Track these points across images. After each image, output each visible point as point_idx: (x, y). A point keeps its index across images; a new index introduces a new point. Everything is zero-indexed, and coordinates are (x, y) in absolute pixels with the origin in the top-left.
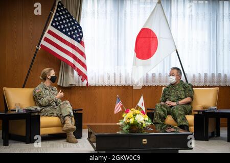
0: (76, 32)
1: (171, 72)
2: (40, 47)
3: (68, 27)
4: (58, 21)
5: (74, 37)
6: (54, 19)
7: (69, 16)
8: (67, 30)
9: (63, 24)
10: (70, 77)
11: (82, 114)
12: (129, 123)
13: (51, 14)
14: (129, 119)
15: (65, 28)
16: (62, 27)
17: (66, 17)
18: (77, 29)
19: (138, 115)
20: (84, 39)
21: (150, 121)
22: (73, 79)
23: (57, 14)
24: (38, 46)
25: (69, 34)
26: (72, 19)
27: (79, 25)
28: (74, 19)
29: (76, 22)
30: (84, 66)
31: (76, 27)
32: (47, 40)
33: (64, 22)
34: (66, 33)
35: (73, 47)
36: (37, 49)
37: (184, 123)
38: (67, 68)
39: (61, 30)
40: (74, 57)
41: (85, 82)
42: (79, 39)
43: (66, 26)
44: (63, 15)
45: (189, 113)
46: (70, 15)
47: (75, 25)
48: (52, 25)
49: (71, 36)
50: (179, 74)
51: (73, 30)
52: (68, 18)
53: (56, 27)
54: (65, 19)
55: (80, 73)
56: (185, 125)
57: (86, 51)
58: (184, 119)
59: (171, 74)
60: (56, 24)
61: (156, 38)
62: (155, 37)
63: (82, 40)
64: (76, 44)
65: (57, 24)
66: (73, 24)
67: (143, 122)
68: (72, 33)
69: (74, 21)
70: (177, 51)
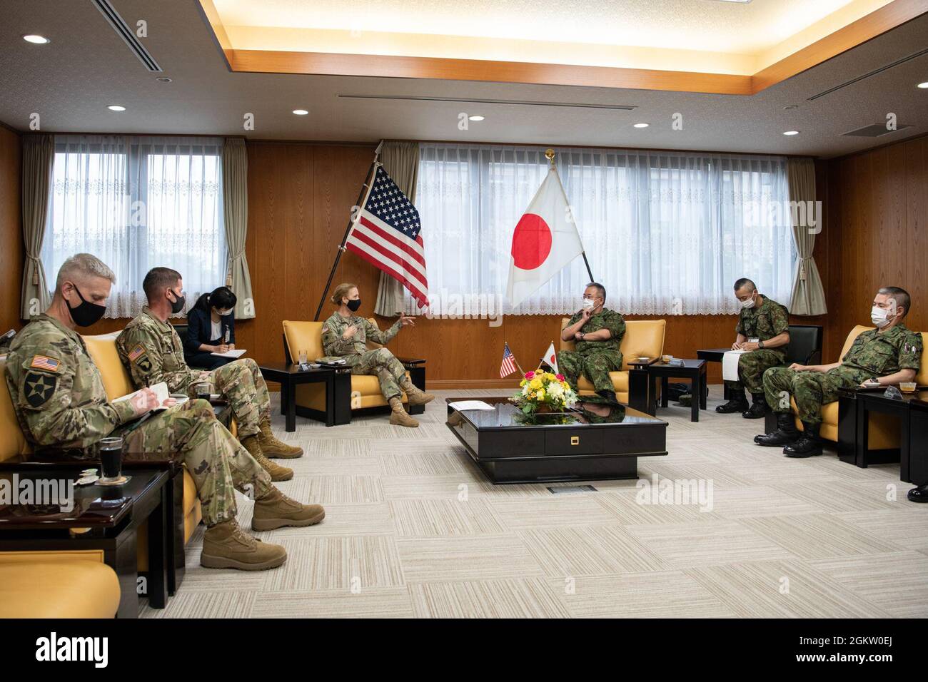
0: (409, 222)
1: (586, 291)
2: (345, 247)
3: (395, 212)
4: (378, 201)
5: (405, 229)
6: (370, 197)
7: (396, 191)
8: (394, 216)
9: (386, 206)
10: (396, 298)
11: (424, 368)
12: (534, 400)
13: (365, 189)
14: (535, 391)
15: (389, 214)
16: (385, 211)
17: (390, 193)
18: (410, 215)
19: (551, 383)
20: (423, 234)
21: (574, 395)
22: (402, 302)
23: (376, 189)
24: (342, 246)
25: (396, 223)
26: (402, 197)
27: (414, 209)
28: (405, 197)
29: (408, 204)
30: (423, 280)
31: (408, 211)
32: (357, 234)
33: (388, 202)
34: (391, 223)
35: (403, 246)
36: (340, 251)
37: (606, 387)
38: (391, 284)
39: (382, 217)
40: (406, 266)
41: (425, 309)
42: (414, 234)
43: (391, 209)
44: (386, 190)
45: (618, 368)
46: (398, 190)
47: (407, 208)
48: (366, 208)
49: (400, 228)
50: (601, 295)
51: (404, 217)
52: (395, 196)
53: (373, 212)
54: (389, 198)
55: (416, 293)
56: (607, 390)
57: (427, 253)
58: (607, 379)
59: (587, 296)
60: (373, 205)
61: (549, 231)
62: (545, 230)
63: (419, 234)
64: (408, 241)
65: (376, 205)
66: (403, 206)
67: (563, 397)
68: (402, 222)
69: (404, 201)
70: (584, 254)
